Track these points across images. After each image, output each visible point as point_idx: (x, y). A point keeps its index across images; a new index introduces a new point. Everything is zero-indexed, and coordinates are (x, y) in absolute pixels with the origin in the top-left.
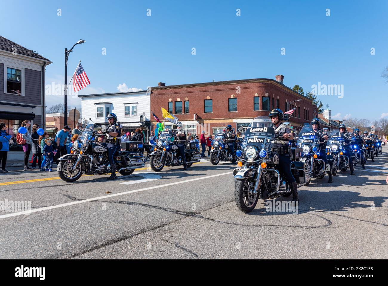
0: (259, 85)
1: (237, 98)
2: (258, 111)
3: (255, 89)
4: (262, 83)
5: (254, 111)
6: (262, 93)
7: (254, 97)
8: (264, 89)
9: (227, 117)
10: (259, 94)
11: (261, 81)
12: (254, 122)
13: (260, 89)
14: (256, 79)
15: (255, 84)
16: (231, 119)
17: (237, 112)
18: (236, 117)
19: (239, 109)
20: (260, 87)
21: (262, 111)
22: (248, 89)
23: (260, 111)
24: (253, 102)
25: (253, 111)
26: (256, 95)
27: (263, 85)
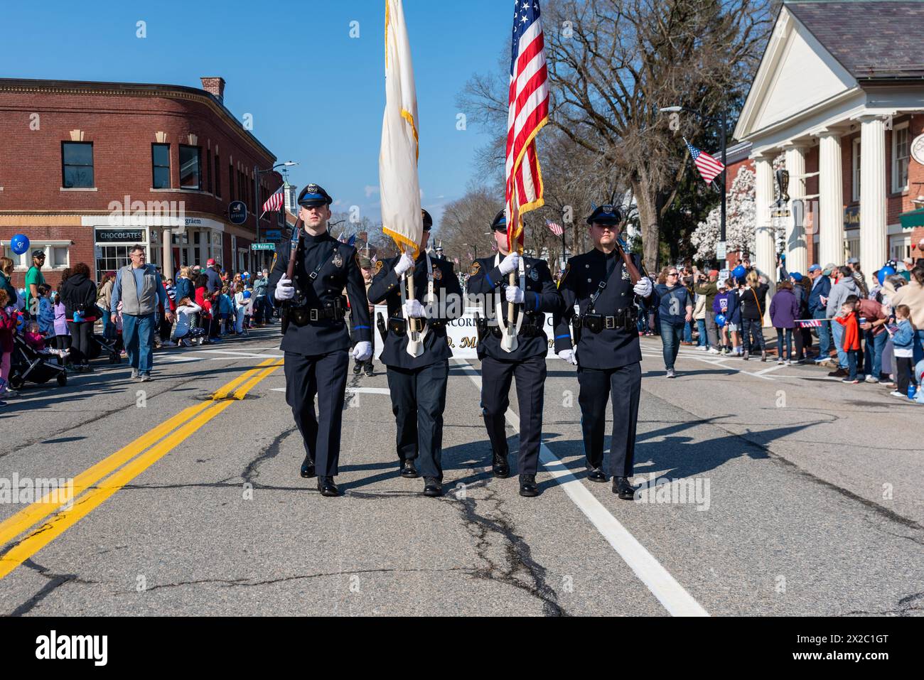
0: (169, 104)
1: (91, 143)
2: (167, 190)
3: (156, 118)
4: (177, 101)
5: (156, 190)
6: (179, 134)
7: (154, 144)
8: (183, 120)
9: (60, 208)
10: (170, 134)
11: (174, 94)
12: (152, 229)
13: (171, 119)
14: (159, 86)
15: (155, 103)
16: (73, 213)
17: (95, 189)
18: (90, 208)
19: (103, 181)
20: (170, 113)
21: (179, 190)
22: (132, 117)
23: (174, 190)
24: (150, 159)
25: (152, 190)
26: (160, 137)
27: (181, 109)
